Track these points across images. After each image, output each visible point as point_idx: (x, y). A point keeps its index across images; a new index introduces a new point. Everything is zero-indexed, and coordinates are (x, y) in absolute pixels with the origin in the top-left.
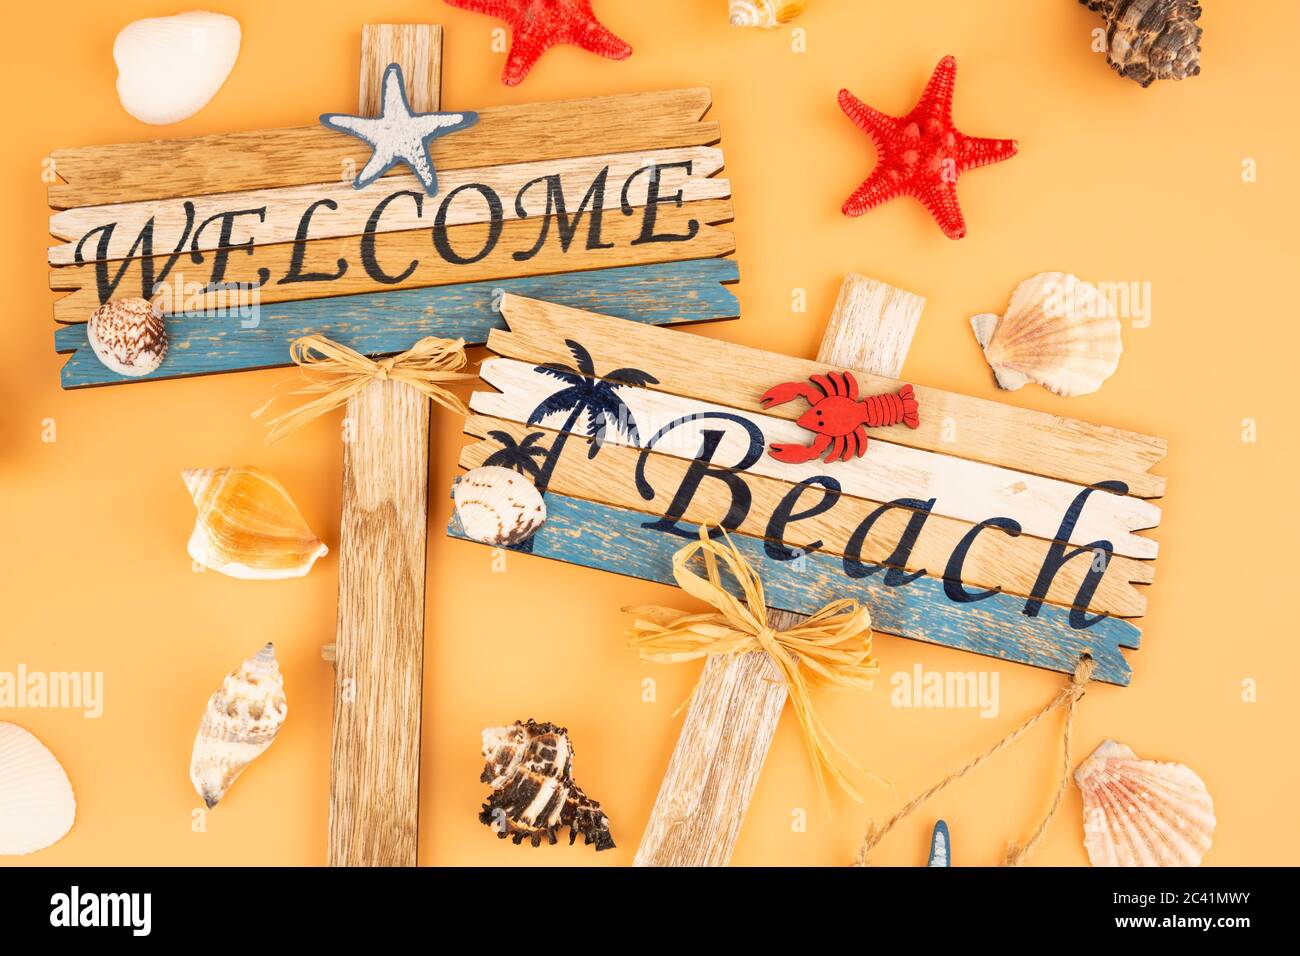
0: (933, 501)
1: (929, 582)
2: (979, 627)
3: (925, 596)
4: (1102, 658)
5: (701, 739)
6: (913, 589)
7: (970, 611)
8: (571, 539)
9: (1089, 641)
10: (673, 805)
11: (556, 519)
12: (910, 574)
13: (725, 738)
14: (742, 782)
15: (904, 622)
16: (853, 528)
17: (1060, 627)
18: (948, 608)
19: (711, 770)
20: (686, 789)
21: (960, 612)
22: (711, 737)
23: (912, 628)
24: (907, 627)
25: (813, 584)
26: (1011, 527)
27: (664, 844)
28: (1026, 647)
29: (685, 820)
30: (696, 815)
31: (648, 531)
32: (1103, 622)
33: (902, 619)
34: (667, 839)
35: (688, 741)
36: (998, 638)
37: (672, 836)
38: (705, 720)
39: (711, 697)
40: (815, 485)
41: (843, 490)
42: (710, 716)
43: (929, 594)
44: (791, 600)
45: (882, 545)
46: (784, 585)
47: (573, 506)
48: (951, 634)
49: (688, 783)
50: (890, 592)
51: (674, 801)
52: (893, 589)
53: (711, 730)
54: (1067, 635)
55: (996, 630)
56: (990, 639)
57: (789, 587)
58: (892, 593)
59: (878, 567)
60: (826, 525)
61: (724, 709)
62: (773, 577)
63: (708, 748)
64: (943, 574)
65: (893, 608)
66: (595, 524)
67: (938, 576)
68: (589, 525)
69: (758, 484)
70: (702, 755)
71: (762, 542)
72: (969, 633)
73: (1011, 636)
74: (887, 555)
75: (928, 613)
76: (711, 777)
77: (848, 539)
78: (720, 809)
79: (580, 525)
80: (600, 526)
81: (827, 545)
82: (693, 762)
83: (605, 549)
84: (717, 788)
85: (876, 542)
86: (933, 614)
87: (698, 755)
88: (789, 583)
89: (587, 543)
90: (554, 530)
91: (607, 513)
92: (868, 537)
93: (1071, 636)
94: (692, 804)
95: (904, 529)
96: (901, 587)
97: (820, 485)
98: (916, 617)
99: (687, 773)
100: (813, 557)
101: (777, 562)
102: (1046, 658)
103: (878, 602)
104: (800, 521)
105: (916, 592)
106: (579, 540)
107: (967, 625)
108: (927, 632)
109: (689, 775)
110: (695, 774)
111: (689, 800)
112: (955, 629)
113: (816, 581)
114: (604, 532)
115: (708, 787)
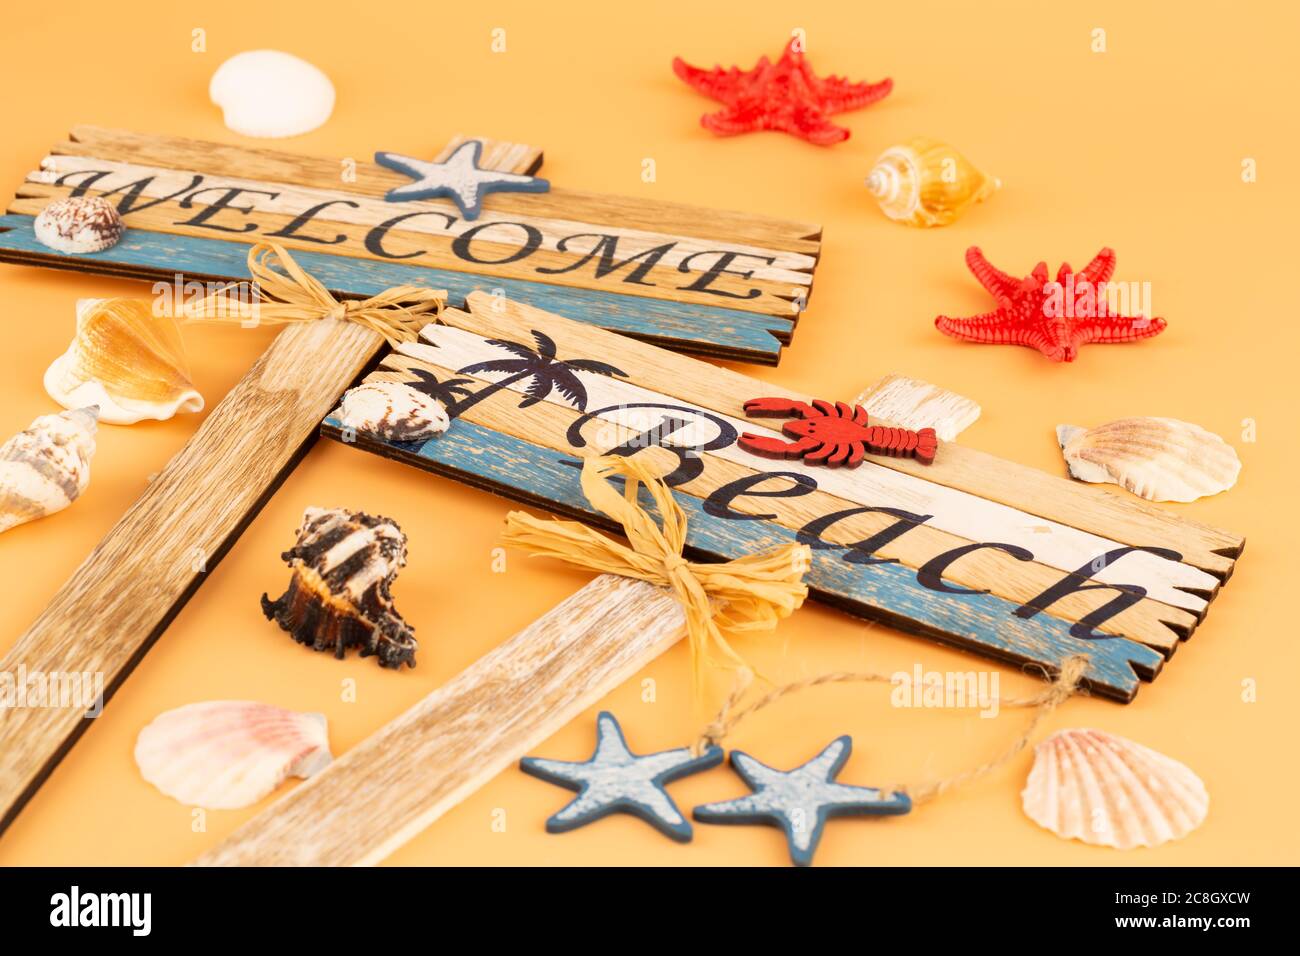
0: (928, 517)
1: (901, 569)
2: (951, 611)
3: (891, 577)
4: (1104, 665)
5: (557, 631)
6: (877, 569)
7: (944, 599)
8: (470, 454)
9: (1090, 650)
10: (498, 669)
11: (457, 437)
12: (878, 558)
13: (588, 636)
14: (595, 671)
15: (855, 589)
16: (820, 515)
17: (1056, 632)
18: (917, 591)
19: (560, 654)
20: (521, 660)
21: (930, 597)
22: (570, 631)
23: (862, 595)
24: (857, 593)
25: (752, 541)
26: (1023, 555)
27: (473, 692)
28: (1006, 637)
29: (507, 681)
30: (523, 681)
31: (565, 467)
32: (1116, 640)
33: (855, 586)
34: (479, 689)
35: (541, 628)
36: (972, 624)
37: (483, 691)
38: (570, 619)
39: (586, 605)
40: (786, 477)
41: (819, 488)
42: (578, 617)
43: (896, 577)
44: (720, 546)
45: (852, 533)
46: (717, 535)
47: (482, 433)
48: (913, 609)
49: (525, 656)
50: (847, 566)
51: (500, 666)
52: (852, 565)
53: (574, 627)
54: (1063, 639)
55: (971, 618)
56: (961, 623)
57: (721, 537)
58: (850, 567)
59: (840, 547)
60: (788, 507)
61: (598, 616)
62: (703, 526)
63: (563, 638)
64: (920, 566)
65: (845, 577)
66: (503, 449)
67: (915, 567)
68: (496, 448)
69: (717, 464)
70: (553, 643)
71: (702, 501)
72: (936, 613)
73: (990, 626)
74: (855, 541)
75: (889, 589)
76: (555, 660)
77: (810, 521)
78: (556, 683)
79: (484, 446)
80: (508, 452)
81: (780, 518)
82: (538, 644)
83: (507, 468)
84: (560, 669)
85: (844, 528)
86: (895, 592)
87: (549, 641)
88: (722, 534)
89: (488, 461)
90: (451, 444)
91: (521, 445)
92: (836, 524)
93: (1068, 641)
94: (523, 672)
95: (884, 528)
96: (863, 565)
97: (792, 479)
98: (874, 589)
99: (526, 651)
100: (761, 524)
101: (714, 517)
102: (1028, 649)
103: (828, 570)
104: (757, 497)
105: (880, 572)
106: (477, 456)
107: (936, 607)
108: (882, 601)
109: (528, 652)
110: (537, 653)
111: (520, 669)
112: (920, 607)
113: (756, 540)
114: (511, 457)
115: (549, 665)
